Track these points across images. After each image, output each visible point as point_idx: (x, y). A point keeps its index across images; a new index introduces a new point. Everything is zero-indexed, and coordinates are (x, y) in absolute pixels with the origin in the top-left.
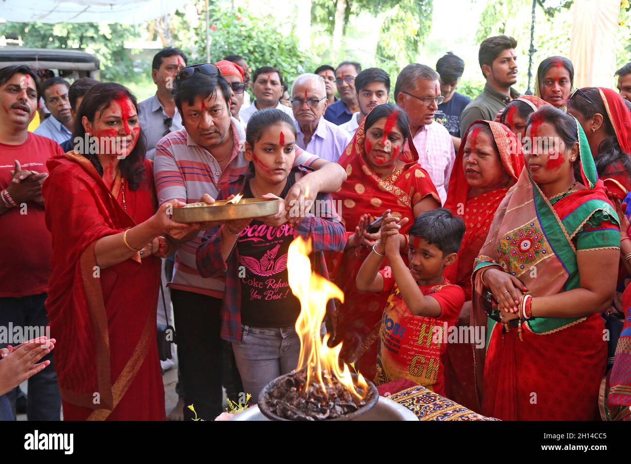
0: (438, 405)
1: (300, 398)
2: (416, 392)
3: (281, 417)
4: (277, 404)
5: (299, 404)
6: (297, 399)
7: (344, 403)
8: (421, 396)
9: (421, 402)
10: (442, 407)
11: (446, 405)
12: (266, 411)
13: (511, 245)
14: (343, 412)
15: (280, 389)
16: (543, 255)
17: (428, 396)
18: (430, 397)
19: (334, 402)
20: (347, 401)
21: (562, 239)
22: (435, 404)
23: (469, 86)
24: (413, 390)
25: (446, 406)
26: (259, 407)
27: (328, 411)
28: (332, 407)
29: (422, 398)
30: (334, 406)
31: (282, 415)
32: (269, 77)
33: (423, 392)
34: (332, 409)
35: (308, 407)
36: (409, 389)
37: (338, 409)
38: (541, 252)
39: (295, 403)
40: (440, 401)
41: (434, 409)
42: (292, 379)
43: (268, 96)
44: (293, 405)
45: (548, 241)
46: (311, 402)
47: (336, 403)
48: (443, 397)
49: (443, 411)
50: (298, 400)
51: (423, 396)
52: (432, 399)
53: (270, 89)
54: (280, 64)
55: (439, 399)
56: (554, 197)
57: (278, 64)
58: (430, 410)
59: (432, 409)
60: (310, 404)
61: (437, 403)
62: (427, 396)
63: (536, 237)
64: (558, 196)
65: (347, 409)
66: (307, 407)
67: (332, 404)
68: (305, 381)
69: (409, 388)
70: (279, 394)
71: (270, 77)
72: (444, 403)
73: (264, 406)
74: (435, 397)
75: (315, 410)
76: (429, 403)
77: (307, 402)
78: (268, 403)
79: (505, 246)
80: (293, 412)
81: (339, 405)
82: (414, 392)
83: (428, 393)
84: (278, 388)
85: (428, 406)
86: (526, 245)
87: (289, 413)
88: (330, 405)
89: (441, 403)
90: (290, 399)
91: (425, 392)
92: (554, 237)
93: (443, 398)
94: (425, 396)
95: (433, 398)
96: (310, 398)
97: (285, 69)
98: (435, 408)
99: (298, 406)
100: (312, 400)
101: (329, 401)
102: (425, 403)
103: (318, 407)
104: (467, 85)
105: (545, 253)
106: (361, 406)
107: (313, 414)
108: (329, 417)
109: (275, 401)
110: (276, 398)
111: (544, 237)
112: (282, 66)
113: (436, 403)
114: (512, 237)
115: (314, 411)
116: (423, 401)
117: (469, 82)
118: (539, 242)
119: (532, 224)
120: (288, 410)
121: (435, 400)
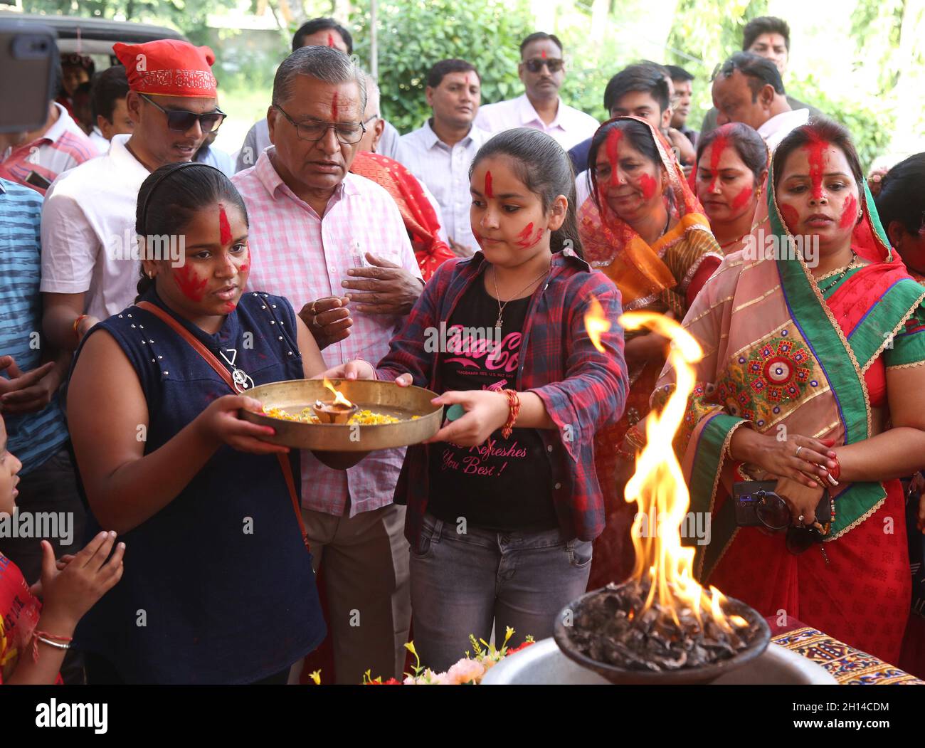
0: (848, 662)
1: (633, 630)
2: (805, 638)
3: (599, 661)
4: (591, 638)
5: (632, 639)
6: (628, 630)
7: (711, 643)
8: (816, 645)
9: (816, 656)
10: (856, 666)
11: (863, 663)
12: (571, 650)
13: (749, 372)
14: (708, 659)
15: (592, 614)
16: (813, 389)
17: (828, 647)
18: (832, 648)
19: (694, 640)
20: (716, 640)
21: (845, 363)
22: (843, 661)
23: (840, 111)
24: (799, 635)
25: (863, 665)
26: (558, 642)
27: (684, 655)
28: (690, 648)
29: (818, 650)
30: (694, 647)
31: (601, 658)
32: (467, 79)
33: (817, 639)
34: (690, 651)
35: (649, 646)
36: (792, 633)
37: (701, 652)
38: (809, 385)
39: (624, 638)
40: (852, 656)
41: (842, 670)
42: (617, 596)
43: (466, 113)
44: (621, 641)
45: (820, 364)
46: (654, 638)
47: (698, 641)
48: (855, 650)
49: (859, 673)
50: (629, 634)
51: (819, 645)
52: (836, 652)
53: (469, 101)
54: (501, 61)
55: (849, 652)
56: (828, 276)
57: (497, 61)
58: (834, 670)
59: (838, 670)
60: (651, 641)
61: (847, 659)
62: (826, 647)
63: (798, 357)
64: (835, 273)
65: (716, 653)
66: (645, 647)
67: (690, 642)
68: (641, 601)
69: (791, 631)
70: (591, 623)
71: (469, 81)
72: (858, 659)
73: (567, 643)
74: (842, 649)
75: (660, 651)
76: (832, 658)
77: (646, 638)
78: (571, 637)
79: (739, 375)
80: (622, 654)
81: (702, 646)
82: (801, 638)
83: (828, 641)
84: (589, 612)
85: (831, 664)
86: (779, 371)
87: (615, 654)
88: (688, 645)
89: (853, 659)
90: (616, 631)
91: (821, 639)
92: (832, 360)
93: (856, 652)
94: (823, 647)
95: (838, 650)
96: (651, 630)
97: (510, 70)
98: (844, 668)
99: (631, 643)
100: (656, 634)
101: (685, 638)
102: (825, 658)
103: (664, 646)
104: (837, 108)
105: (817, 385)
106: (741, 650)
107: (658, 659)
108: (685, 667)
109: (587, 635)
110: (587, 628)
111: (813, 356)
112: (505, 66)
113: (844, 659)
114: (750, 359)
115: (659, 655)
116: (820, 655)
117: (840, 104)
118: (805, 365)
119: (784, 333)
120: (612, 650)
121: (841, 654)
